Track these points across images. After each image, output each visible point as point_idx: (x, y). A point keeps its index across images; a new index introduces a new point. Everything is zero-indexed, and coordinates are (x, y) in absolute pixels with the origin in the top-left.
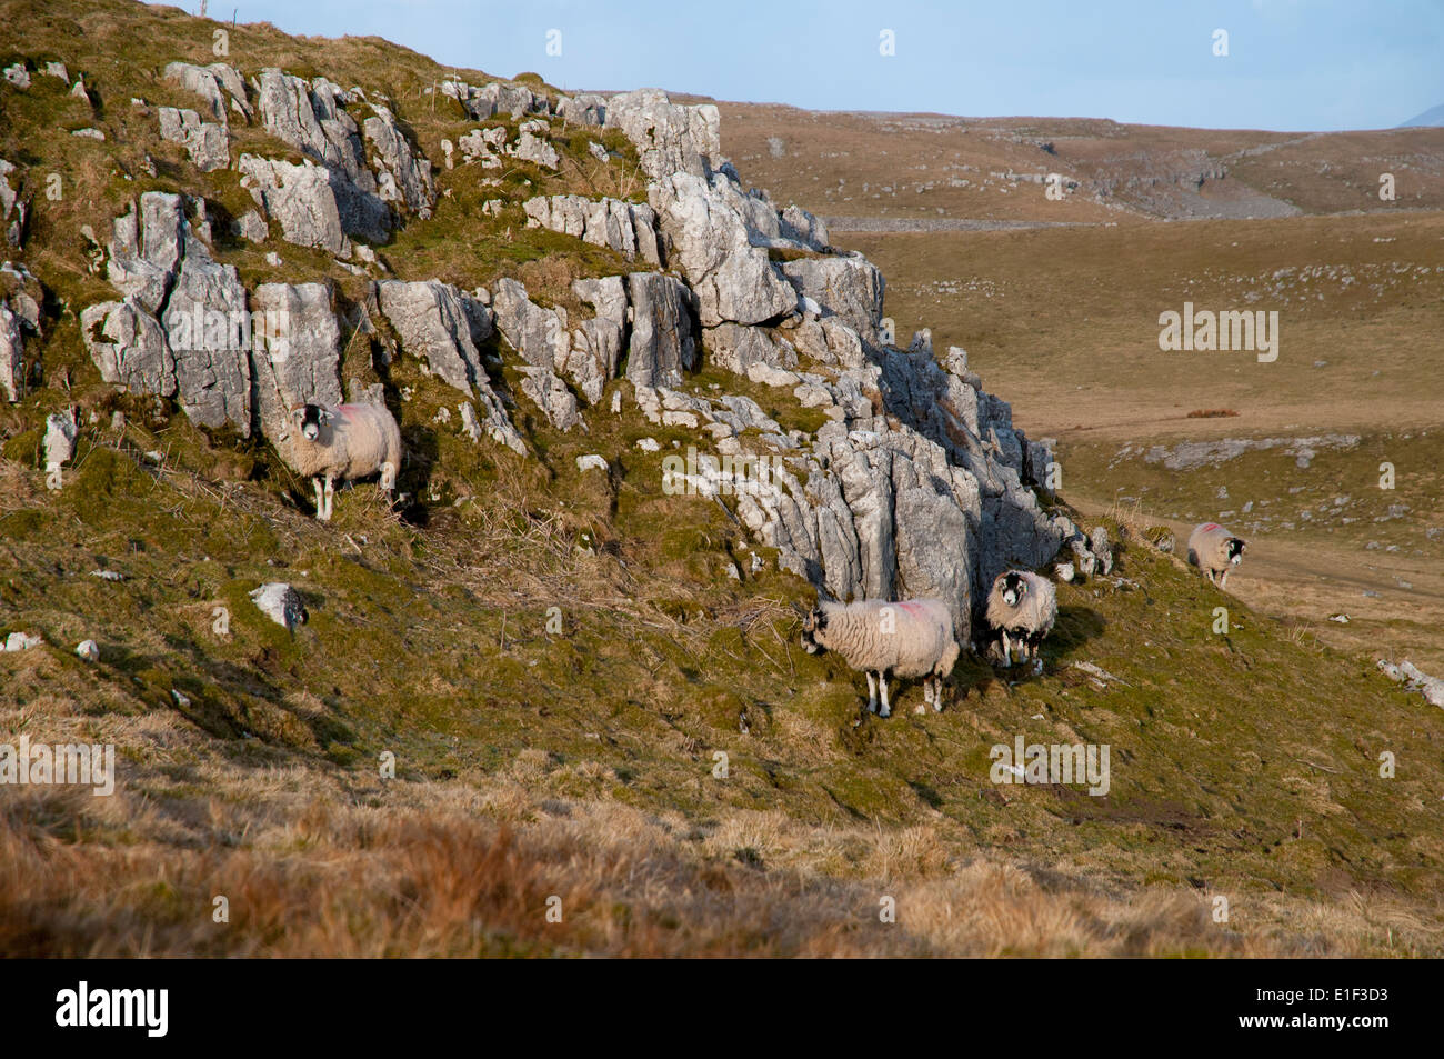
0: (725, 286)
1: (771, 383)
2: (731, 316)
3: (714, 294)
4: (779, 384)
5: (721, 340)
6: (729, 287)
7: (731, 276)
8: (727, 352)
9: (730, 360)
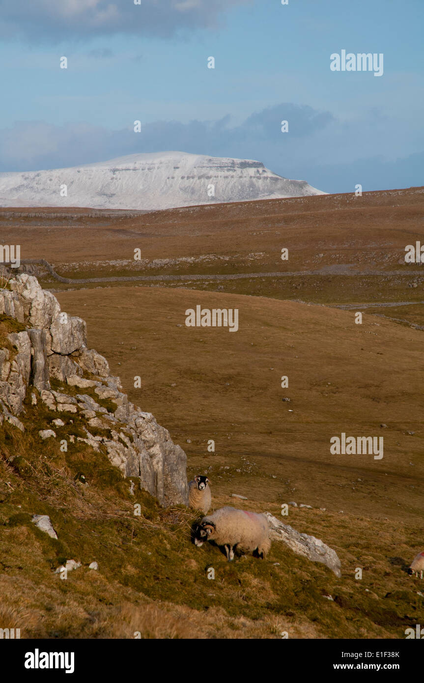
0: (56, 334)
1: (80, 386)
2: (59, 351)
3: (50, 339)
4: (85, 386)
5: (52, 363)
6: (58, 335)
7: (58, 329)
8: (56, 369)
9: (57, 374)
